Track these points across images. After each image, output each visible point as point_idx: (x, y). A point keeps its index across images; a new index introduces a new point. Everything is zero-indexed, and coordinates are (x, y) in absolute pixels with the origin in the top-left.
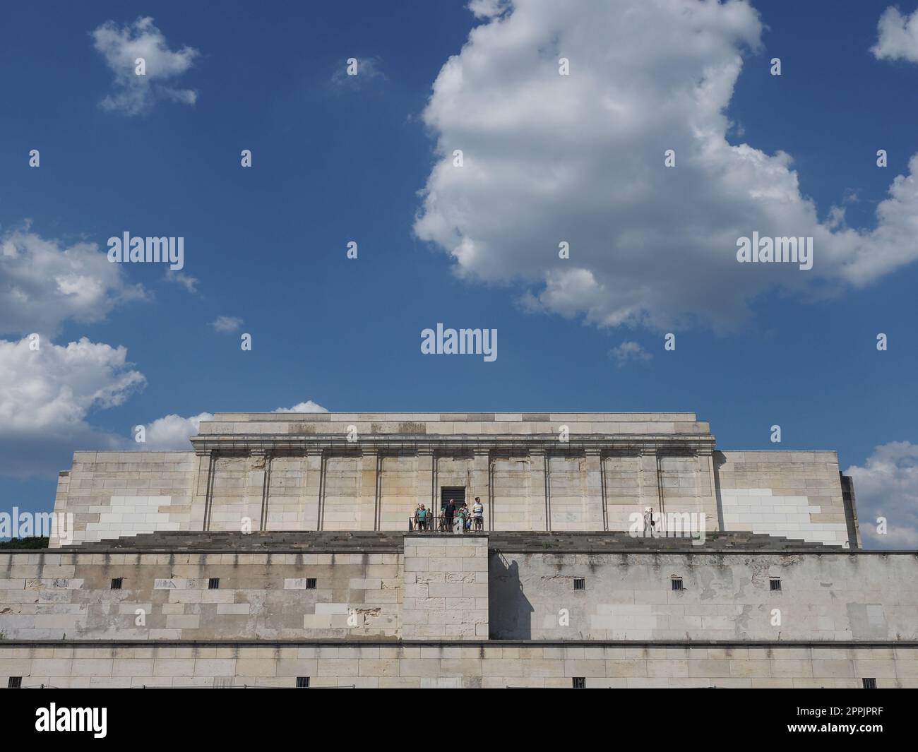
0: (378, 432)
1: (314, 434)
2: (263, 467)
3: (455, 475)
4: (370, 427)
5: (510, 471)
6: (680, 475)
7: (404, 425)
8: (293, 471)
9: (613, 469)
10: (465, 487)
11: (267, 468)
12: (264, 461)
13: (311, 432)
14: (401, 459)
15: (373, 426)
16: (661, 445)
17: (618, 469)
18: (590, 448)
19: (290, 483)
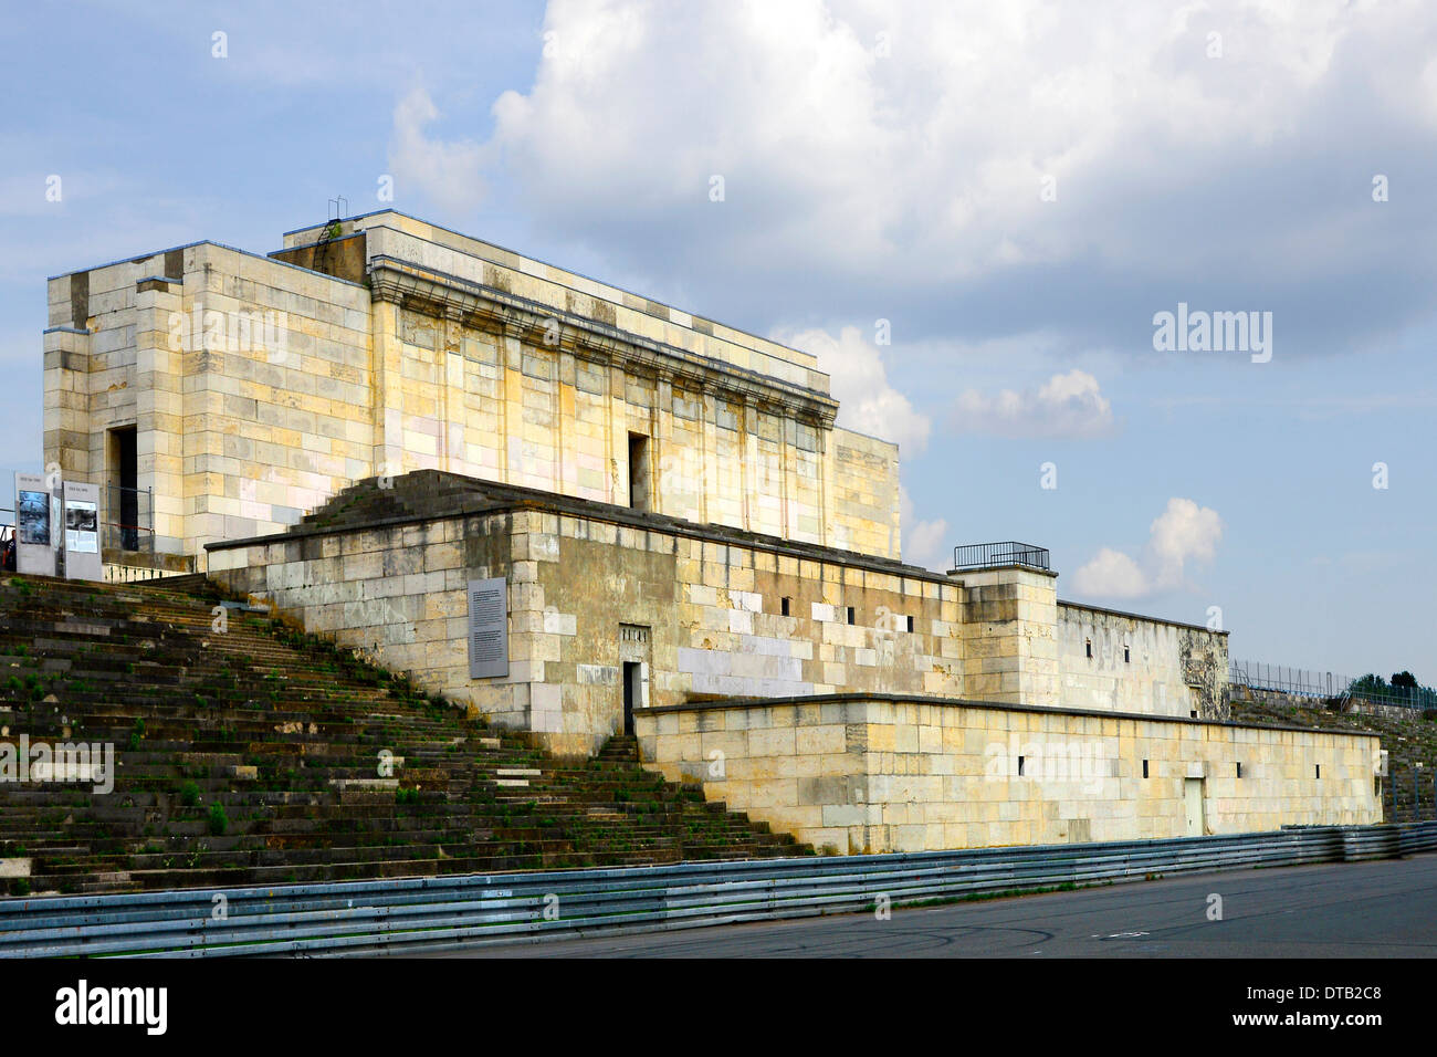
0: (573, 309)
2: (459, 348)
3: (639, 413)
5: (683, 417)
7: (596, 303)
10: (646, 436)
12: (459, 335)
14: (591, 367)
15: (566, 297)
18: (751, 393)
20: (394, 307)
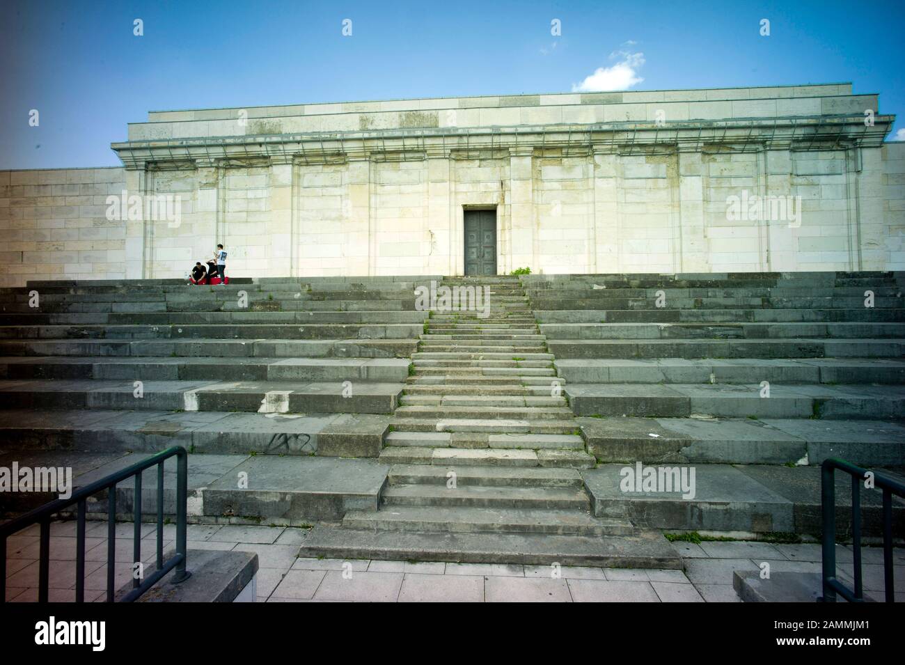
0: (370, 127)
1: (280, 134)
2: (214, 185)
3: (481, 187)
4: (357, 120)
5: (562, 180)
6: (823, 179)
7: (407, 116)
8: (257, 188)
9: (719, 174)
10: (496, 206)
11: (221, 185)
12: (215, 176)
13: (277, 131)
14: (403, 165)
15: (362, 120)
16: (800, 132)
17: (725, 173)
18: (688, 140)
19: (253, 206)
20: (138, 172)
